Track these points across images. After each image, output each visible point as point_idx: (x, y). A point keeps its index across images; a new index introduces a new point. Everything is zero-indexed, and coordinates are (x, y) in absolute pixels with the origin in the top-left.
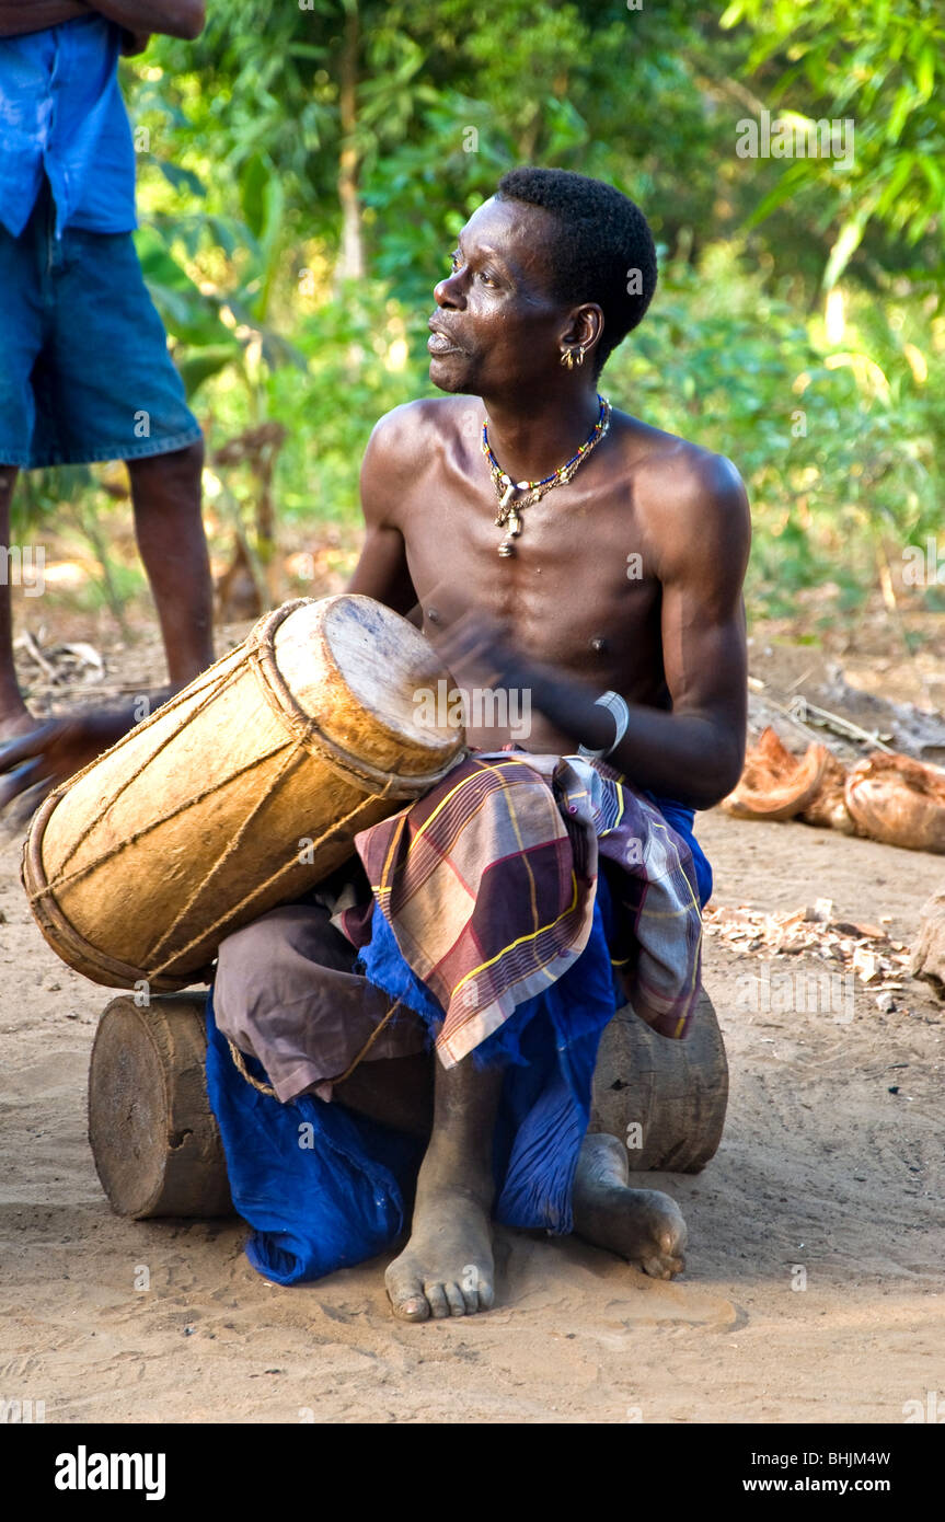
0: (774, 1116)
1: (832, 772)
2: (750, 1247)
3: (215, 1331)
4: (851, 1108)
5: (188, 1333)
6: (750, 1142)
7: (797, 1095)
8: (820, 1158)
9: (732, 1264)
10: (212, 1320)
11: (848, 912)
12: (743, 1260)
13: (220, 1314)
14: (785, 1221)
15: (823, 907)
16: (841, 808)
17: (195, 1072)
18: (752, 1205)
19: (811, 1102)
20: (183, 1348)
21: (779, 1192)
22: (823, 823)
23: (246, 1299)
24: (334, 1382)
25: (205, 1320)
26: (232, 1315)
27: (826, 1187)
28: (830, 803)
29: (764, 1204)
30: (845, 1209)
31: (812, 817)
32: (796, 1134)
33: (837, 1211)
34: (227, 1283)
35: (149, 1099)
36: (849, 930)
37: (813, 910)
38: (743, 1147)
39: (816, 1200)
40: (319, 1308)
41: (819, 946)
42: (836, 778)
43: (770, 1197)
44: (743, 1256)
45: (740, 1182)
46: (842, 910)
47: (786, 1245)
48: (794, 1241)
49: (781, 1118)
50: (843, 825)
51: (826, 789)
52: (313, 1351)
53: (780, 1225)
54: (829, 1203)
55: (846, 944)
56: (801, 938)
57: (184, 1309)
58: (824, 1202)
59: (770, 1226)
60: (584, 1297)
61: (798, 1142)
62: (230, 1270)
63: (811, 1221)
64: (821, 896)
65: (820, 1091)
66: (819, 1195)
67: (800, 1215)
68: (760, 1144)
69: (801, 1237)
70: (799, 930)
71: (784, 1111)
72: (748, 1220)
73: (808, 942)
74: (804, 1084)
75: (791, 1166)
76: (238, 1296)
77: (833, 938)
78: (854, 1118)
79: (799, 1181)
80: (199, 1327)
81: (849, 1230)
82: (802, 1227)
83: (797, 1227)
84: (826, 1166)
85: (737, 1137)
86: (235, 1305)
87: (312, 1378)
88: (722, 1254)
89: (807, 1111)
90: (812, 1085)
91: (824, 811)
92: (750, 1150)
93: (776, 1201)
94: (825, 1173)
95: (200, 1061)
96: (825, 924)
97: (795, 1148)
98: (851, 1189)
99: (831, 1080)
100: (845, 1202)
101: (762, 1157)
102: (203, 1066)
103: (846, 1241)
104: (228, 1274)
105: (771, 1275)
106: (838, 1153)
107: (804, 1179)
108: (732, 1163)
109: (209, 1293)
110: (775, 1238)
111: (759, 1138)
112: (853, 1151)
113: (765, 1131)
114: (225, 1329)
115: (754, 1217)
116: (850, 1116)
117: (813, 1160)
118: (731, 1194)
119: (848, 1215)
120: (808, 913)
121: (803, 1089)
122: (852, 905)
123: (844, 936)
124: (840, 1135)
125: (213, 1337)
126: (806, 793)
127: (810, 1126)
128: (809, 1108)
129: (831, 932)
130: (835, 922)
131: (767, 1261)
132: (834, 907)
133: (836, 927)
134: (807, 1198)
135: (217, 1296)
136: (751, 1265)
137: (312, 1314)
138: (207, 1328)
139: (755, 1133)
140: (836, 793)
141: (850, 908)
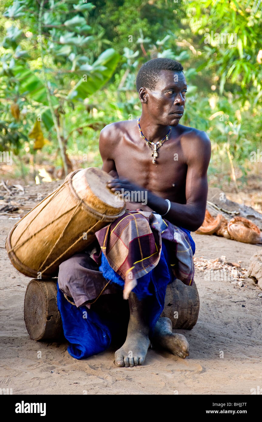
0: (211, 314)
1: (224, 222)
2: (205, 350)
3: (60, 372)
4: (232, 313)
5: (52, 372)
6: (205, 322)
7: (218, 309)
8: (224, 326)
9: (201, 355)
10: (58, 369)
11: (229, 259)
12: (204, 354)
13: (61, 367)
14: (215, 343)
15: (223, 258)
16: (226, 231)
17: (54, 299)
18: (206, 339)
19: (221, 311)
20: (51, 376)
21: (213, 335)
22: (221, 236)
23: (68, 363)
24: (93, 386)
25: (56, 369)
26: (64, 367)
27: (226, 334)
28: (223, 230)
29: (209, 339)
30: (231, 340)
31: (218, 234)
32: (217, 319)
33: (229, 341)
34: (62, 359)
35: (41, 307)
36: (230, 264)
37: (220, 259)
38: (203, 323)
39: (223, 338)
40: (88, 366)
41: (222, 268)
42: (225, 224)
43: (211, 337)
44: (204, 353)
45: (202, 332)
46: (228, 259)
47: (215, 350)
48: (217, 349)
49: (213, 315)
50: (227, 236)
51: (222, 226)
52: (87, 377)
53: (213, 344)
54: (227, 338)
55: (230, 268)
56: (217, 266)
57: (51, 366)
58: (225, 338)
59: (211, 345)
60: (160, 363)
61: (218, 322)
62: (63, 355)
63: (222, 343)
64: (222, 255)
65: (224, 308)
66: (224, 336)
67: (219, 342)
68: (208, 322)
69: (219, 348)
70: (217, 264)
71: (214, 313)
72: (205, 343)
73: (219, 267)
74: (219, 306)
75: (216, 328)
76: (66, 362)
77: (226, 266)
78: (233, 315)
79: (219, 332)
80: (55, 371)
81: (232, 346)
82: (220, 345)
83: (218, 345)
84: (226, 328)
85: (201, 320)
86: (65, 365)
87: (87, 385)
88: (198, 352)
89: (220, 313)
90: (221, 306)
91: (222, 232)
92: (205, 324)
93: (212, 338)
94: (225, 330)
95: (55, 296)
96: (223, 263)
97: (217, 323)
98: (233, 335)
99: (226, 305)
100: (231, 338)
101: (208, 326)
102: (56, 298)
103: (231, 349)
104: (63, 356)
105: (211, 358)
106: (229, 325)
107: (220, 332)
108: (200, 327)
109: (58, 361)
110: (212, 348)
111: (207, 320)
112: (233, 324)
113: (209, 319)
114: (62, 371)
115: (206, 342)
116: (232, 315)
117: (222, 327)
118: (200, 336)
119: (232, 342)
120: (219, 259)
121: (219, 307)
122: (230, 257)
123: (229, 266)
124: (229, 320)
125: (59, 374)
126: (217, 228)
127: (221, 317)
128: (221, 312)
129: (225, 265)
130: (226, 262)
131: (210, 354)
132: (226, 258)
133: (227, 263)
134: (221, 337)
135: (60, 362)
136: (206, 355)
137: (86, 367)
138: (57, 371)
139: (206, 319)
140: (225, 228)
141: (230, 258)
